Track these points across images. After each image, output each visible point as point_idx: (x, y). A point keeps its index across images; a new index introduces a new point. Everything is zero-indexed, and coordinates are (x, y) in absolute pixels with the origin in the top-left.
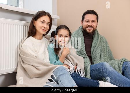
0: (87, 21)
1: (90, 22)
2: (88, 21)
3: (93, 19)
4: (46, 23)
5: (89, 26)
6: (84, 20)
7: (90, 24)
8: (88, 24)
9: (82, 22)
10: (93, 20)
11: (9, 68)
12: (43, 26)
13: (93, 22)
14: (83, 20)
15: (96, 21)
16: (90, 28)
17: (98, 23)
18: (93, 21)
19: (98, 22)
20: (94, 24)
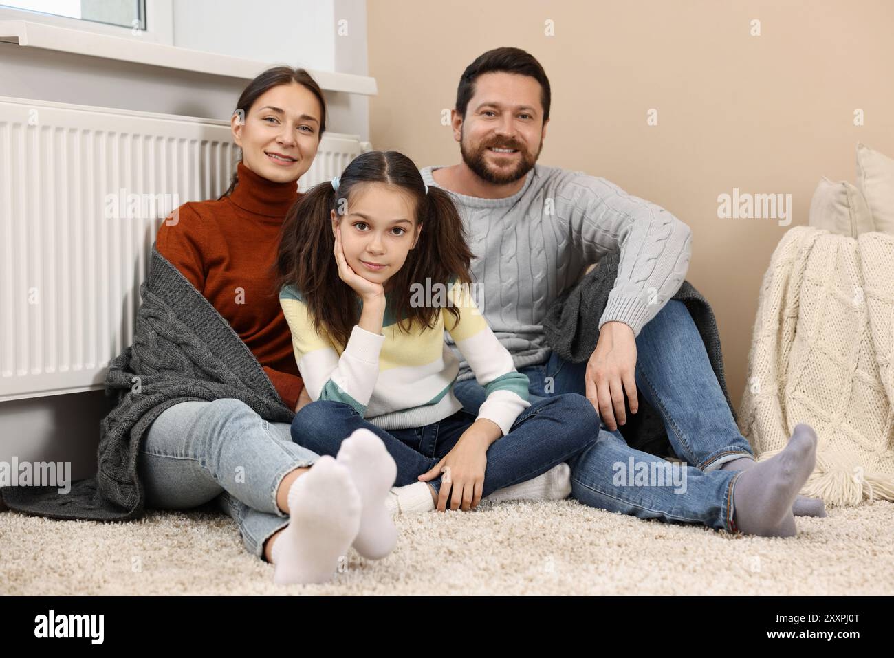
0: (488, 109)
1: (507, 115)
2: (493, 111)
3: (522, 103)
4: (289, 123)
5: (499, 141)
6: (471, 106)
7: (504, 127)
8: (492, 131)
9: (457, 117)
10: (523, 108)
11: (65, 368)
12: (274, 139)
13: (524, 116)
14: (461, 108)
15: (541, 113)
16: (503, 153)
17: (549, 125)
18: (521, 114)
19: (546, 117)
20: (527, 132)
